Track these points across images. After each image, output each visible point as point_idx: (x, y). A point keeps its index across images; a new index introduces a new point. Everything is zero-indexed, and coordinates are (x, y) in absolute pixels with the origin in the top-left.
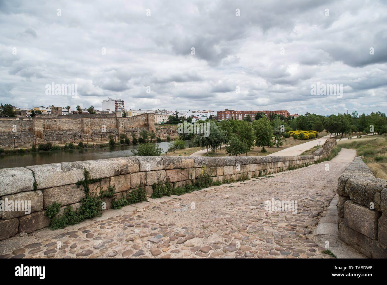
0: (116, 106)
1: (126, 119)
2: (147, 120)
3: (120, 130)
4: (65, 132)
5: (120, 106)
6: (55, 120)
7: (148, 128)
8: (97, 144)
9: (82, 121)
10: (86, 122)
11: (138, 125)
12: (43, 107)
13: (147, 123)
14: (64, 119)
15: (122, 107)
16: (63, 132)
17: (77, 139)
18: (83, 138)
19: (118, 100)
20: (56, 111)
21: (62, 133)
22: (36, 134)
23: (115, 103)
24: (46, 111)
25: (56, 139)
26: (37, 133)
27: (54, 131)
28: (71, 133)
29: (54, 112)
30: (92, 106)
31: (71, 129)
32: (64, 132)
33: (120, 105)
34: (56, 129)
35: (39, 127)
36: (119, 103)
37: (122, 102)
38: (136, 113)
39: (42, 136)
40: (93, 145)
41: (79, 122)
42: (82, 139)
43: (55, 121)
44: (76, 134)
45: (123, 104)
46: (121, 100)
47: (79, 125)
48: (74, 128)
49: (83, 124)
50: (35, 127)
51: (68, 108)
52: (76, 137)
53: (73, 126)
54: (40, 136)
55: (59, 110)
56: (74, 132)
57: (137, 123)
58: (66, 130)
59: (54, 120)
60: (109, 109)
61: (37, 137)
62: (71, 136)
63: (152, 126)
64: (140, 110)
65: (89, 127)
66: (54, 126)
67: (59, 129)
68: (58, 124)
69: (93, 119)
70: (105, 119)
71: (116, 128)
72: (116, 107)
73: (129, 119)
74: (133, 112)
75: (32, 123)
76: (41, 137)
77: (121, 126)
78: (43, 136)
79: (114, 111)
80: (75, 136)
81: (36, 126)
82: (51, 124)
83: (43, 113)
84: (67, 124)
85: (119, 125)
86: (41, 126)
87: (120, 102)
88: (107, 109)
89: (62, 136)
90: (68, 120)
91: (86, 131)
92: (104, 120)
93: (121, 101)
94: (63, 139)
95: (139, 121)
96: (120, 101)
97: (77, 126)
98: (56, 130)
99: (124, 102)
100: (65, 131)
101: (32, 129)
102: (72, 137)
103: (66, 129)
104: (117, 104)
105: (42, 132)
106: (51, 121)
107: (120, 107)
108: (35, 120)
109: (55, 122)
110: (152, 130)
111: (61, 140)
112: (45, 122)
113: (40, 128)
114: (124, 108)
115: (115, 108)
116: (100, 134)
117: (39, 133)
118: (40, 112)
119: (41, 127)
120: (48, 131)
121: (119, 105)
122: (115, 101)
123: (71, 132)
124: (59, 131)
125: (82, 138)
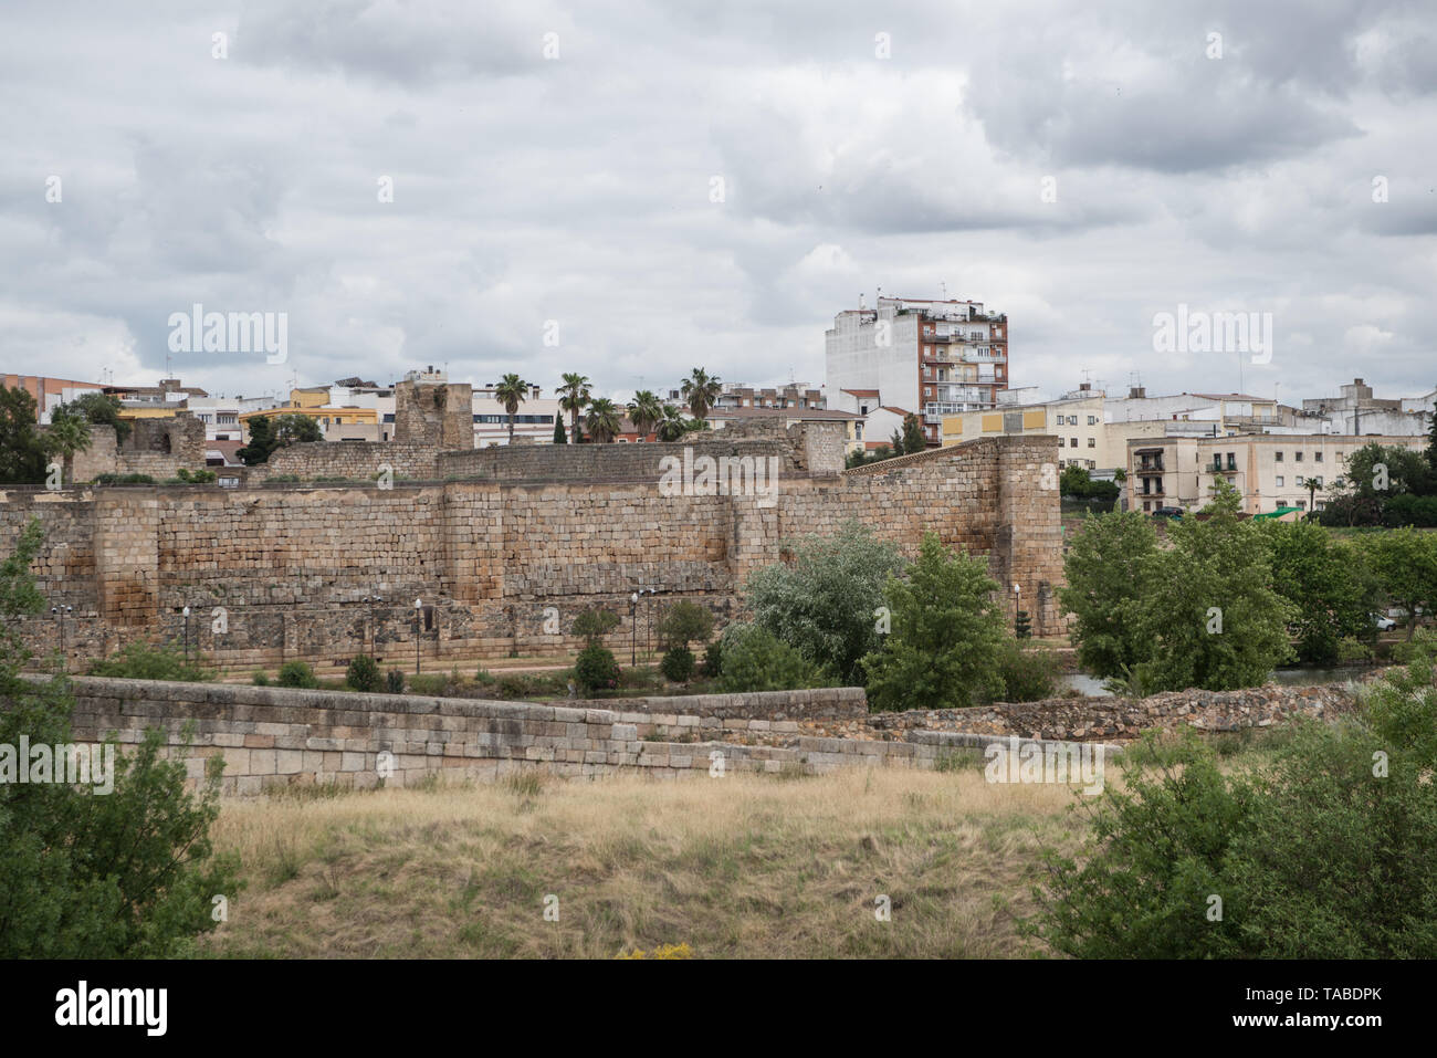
0: (932, 365)
1: (806, 484)
2: (996, 494)
3: (742, 574)
4: (316, 590)
5: (964, 362)
6: (252, 498)
7: (1002, 559)
8: (479, 677)
9: (445, 503)
10: (468, 512)
11: (912, 531)
12: (355, 384)
13: (992, 516)
14: (313, 496)
15: (987, 370)
16: (304, 587)
17: (398, 640)
18: (445, 634)
19: (950, 309)
20: (430, 418)
21: (298, 592)
22: (110, 596)
23: (923, 342)
24: (373, 415)
25: (246, 635)
26: (121, 592)
27: (236, 581)
28: (356, 593)
29: (415, 427)
30: (699, 375)
31: (362, 564)
32: (311, 584)
33: (972, 354)
34: (258, 564)
35: (134, 551)
36: (961, 341)
37: (984, 330)
38: (1092, 421)
39: (151, 613)
40: (456, 680)
41: (423, 514)
42: (436, 637)
43: (252, 509)
44: (396, 598)
45: (999, 345)
46: (985, 311)
47: (421, 537)
48: (386, 562)
49: (449, 530)
50: (108, 553)
51: (511, 391)
52: (390, 625)
53: (381, 547)
54: (134, 613)
55: (452, 406)
56: (383, 587)
57: (900, 523)
58: (323, 572)
59: (245, 505)
60: (875, 394)
61: (115, 622)
62: (358, 615)
63: (1032, 544)
64: (1137, 394)
65: (490, 555)
66: (242, 544)
67: (279, 567)
68: (272, 526)
69: (529, 490)
70: (625, 494)
71: (713, 559)
72: (933, 372)
73: (832, 488)
74: (1067, 412)
75: (90, 522)
76: (142, 620)
77: (756, 542)
78: (161, 610)
79: (913, 407)
80: (382, 617)
81: (115, 545)
82: (223, 527)
83: (331, 435)
84: (331, 532)
85: (736, 535)
86: (149, 542)
87: (968, 331)
88: (859, 394)
89: (289, 614)
90: (343, 504)
91: (467, 579)
92: (614, 495)
93: (982, 319)
94: (293, 632)
95: (919, 500)
96: (976, 318)
97: (410, 546)
98: (256, 570)
99: (1002, 321)
100: (319, 581)
101: (93, 564)
102: (361, 622)
103: (329, 563)
104: (944, 342)
105: (154, 588)
106: (220, 505)
107: (971, 372)
108: (109, 505)
109: (249, 513)
110: (1038, 576)
111: (281, 643)
112: (180, 513)
113: (141, 560)
114: (1001, 383)
115: (923, 384)
116: (579, 600)
117: (134, 589)
118: (306, 432)
119: (143, 552)
120: (201, 575)
121: (954, 352)
122: (924, 319)
123: (360, 585)
124: (273, 580)
125: (437, 630)
